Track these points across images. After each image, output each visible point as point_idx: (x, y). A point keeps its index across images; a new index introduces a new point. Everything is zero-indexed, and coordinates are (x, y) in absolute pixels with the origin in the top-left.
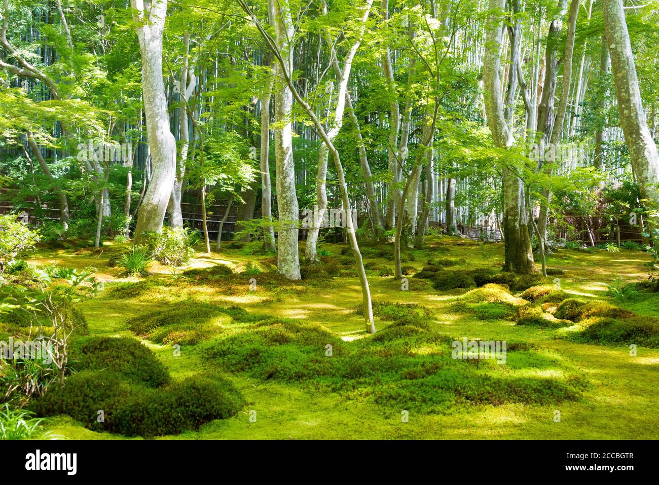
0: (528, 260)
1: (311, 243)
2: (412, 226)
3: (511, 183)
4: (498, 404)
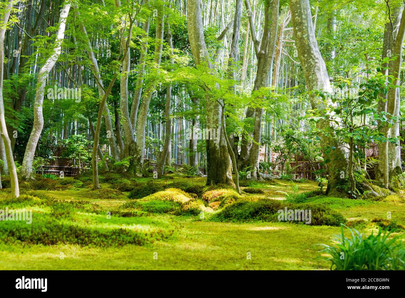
0: (227, 177)
1: (27, 162)
2: (141, 157)
3: (212, 107)
4: (48, 244)
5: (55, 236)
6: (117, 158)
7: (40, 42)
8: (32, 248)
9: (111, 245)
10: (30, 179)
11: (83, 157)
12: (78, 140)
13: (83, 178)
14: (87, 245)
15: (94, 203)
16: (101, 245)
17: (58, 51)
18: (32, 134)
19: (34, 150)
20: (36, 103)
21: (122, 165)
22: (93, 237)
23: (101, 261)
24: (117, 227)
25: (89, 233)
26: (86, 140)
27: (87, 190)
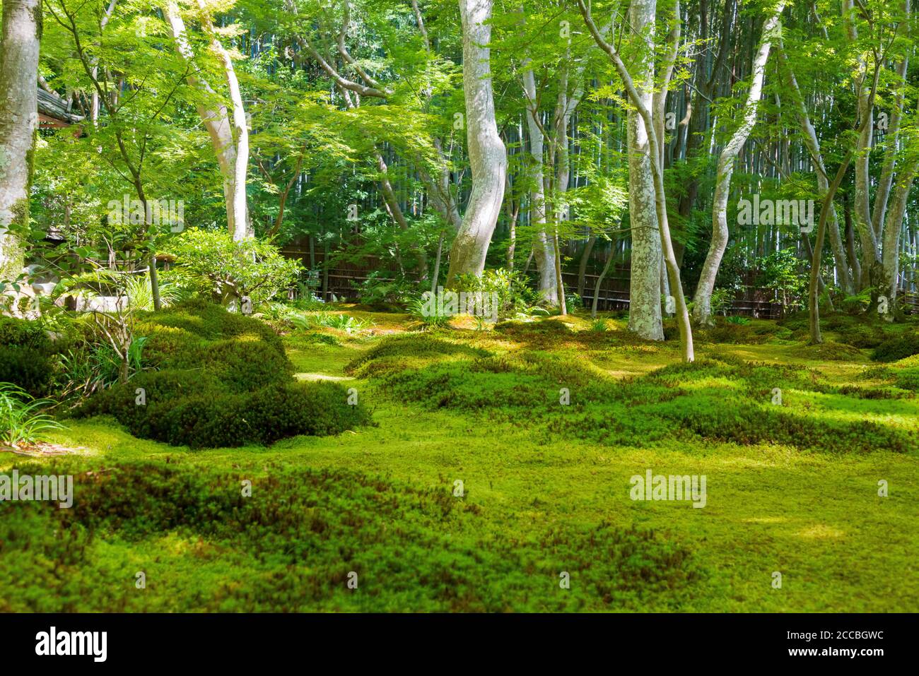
2: (890, 287)
4: (745, 443)
5: (756, 431)
6: (849, 289)
7: (723, 107)
8: (720, 449)
9: (849, 450)
10: (707, 325)
11: (790, 287)
12: (781, 259)
13: (792, 324)
14: (809, 447)
15: (813, 369)
16: (832, 448)
17: (751, 120)
18: (710, 253)
19: (713, 279)
20: (717, 204)
21: (858, 302)
22: (819, 434)
23: (834, 479)
24: (858, 417)
25: (811, 426)
26: (795, 259)
27: (799, 344)
